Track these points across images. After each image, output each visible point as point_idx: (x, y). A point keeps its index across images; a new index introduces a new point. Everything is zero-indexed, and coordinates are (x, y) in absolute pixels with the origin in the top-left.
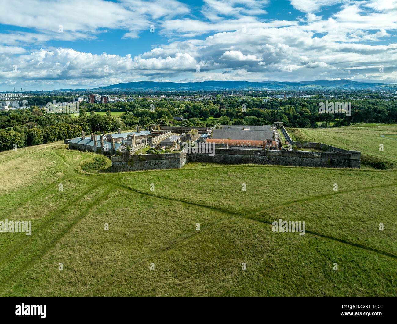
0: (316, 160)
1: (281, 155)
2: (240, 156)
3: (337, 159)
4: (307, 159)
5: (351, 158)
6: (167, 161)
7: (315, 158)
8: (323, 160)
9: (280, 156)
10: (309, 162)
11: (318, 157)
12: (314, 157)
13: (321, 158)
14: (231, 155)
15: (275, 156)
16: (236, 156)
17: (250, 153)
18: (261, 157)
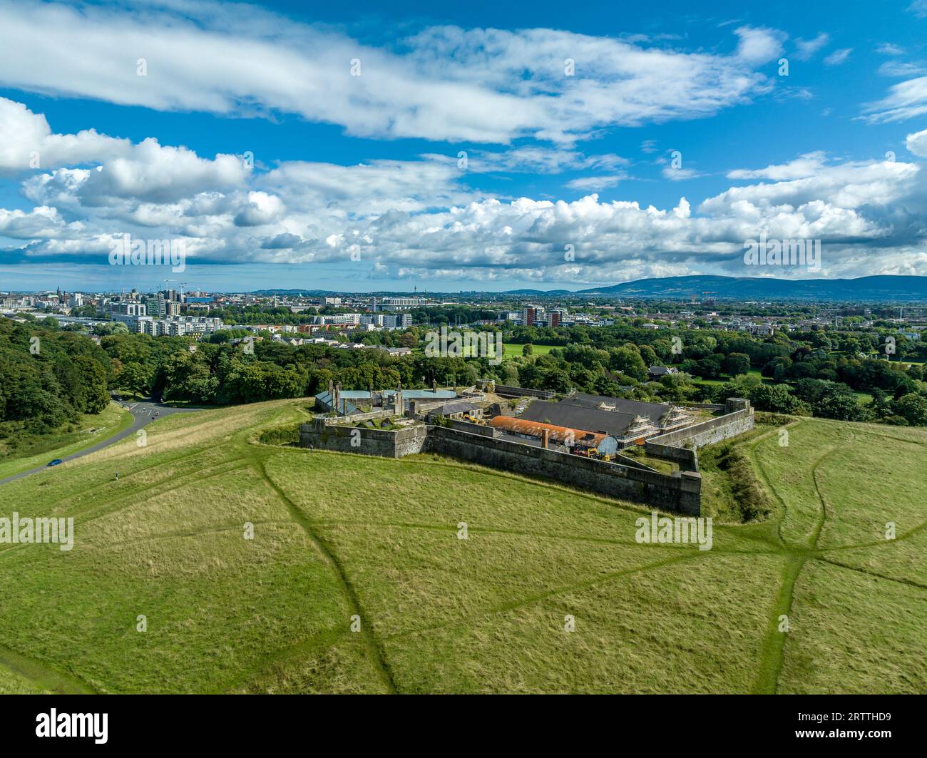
0: (618, 480)
1: (562, 460)
2: (501, 453)
3: (656, 486)
4: (603, 476)
5: (682, 489)
6: (375, 442)
7: (617, 476)
8: (631, 483)
9: (560, 462)
10: (607, 484)
11: (622, 476)
12: (615, 475)
13: (628, 478)
14: (488, 449)
15: (552, 461)
16: (495, 451)
17: (516, 450)
18: (532, 459)
